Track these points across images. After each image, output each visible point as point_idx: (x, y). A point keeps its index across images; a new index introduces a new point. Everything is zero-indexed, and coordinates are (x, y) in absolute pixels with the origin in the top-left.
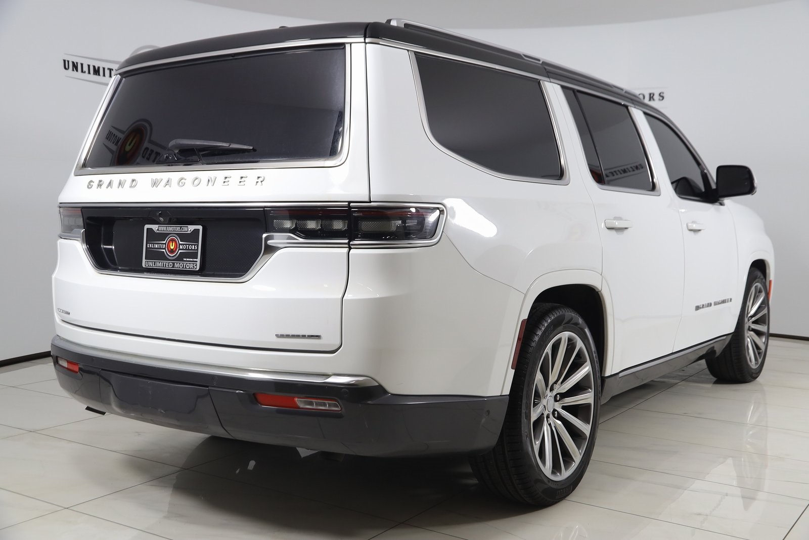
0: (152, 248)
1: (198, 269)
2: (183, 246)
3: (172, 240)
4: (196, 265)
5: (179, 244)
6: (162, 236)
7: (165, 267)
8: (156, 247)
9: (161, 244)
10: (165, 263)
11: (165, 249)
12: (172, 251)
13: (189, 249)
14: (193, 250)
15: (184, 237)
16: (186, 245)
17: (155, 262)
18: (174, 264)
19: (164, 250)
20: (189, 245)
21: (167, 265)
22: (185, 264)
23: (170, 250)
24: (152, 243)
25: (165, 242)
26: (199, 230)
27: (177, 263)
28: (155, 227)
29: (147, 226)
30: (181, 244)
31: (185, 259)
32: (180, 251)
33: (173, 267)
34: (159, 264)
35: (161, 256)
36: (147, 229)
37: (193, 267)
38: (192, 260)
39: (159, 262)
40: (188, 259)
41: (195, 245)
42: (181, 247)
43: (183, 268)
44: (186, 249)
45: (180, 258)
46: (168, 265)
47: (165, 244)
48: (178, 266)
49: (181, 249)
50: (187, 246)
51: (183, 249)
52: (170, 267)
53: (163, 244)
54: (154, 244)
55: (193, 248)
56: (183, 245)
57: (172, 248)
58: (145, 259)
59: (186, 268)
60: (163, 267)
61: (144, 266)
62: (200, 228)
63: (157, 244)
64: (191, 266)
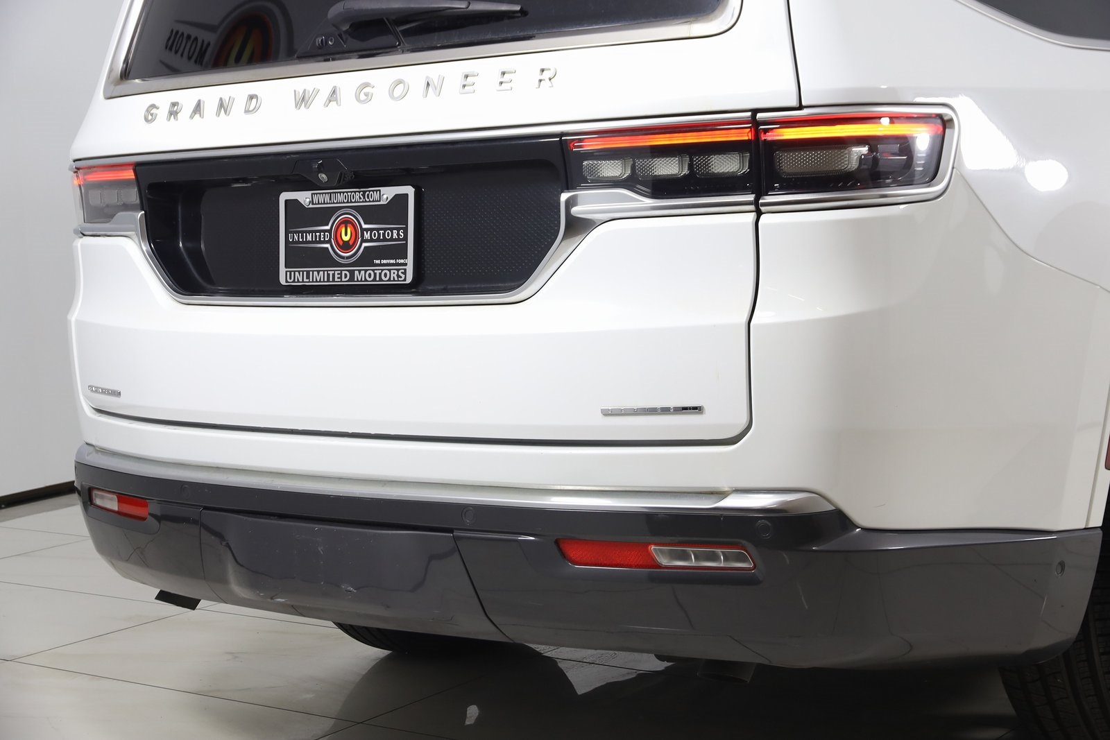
0: (299, 242)
1: (409, 280)
2: (372, 234)
3: (346, 223)
4: (405, 273)
5: (363, 230)
6: (323, 215)
7: (333, 280)
8: (309, 238)
9: (320, 231)
10: (331, 273)
11: (329, 242)
12: (346, 246)
13: (384, 240)
14: (395, 240)
15: (370, 213)
16: (378, 230)
17: (308, 272)
18: (352, 273)
19: (327, 245)
20: (385, 230)
21: (336, 276)
22: (378, 272)
23: (341, 243)
24: (299, 232)
25: (328, 228)
26: (407, 195)
27: (360, 271)
28: (304, 197)
30: (367, 230)
31: (377, 262)
32: (365, 245)
33: (352, 279)
34: (319, 276)
35: (322, 259)
36: (286, 201)
37: (399, 276)
38: (392, 261)
39: (319, 272)
40: (384, 261)
41: (398, 229)
42: (367, 236)
43: (373, 280)
44: (378, 240)
45: (367, 259)
46: (339, 276)
47: (330, 231)
48: (363, 276)
49: (367, 241)
50: (381, 232)
51: (371, 240)
52: (345, 281)
53: (325, 231)
54: (302, 232)
55: (395, 236)
56: (371, 230)
57: (346, 238)
58: (286, 267)
59: (381, 280)
60: (328, 281)
61: (283, 282)
62: (409, 191)
63: (309, 232)
64: (394, 275)
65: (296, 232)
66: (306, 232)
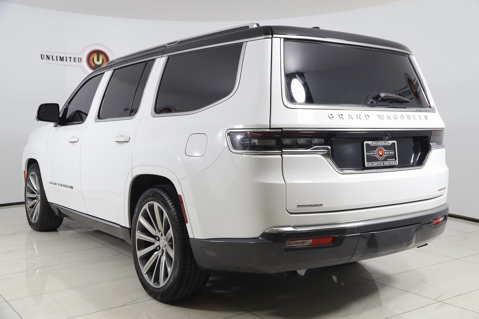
0: (369, 155)
1: (397, 164)
2: (387, 153)
3: (380, 150)
4: (396, 162)
5: (384, 152)
6: (375, 148)
7: (379, 165)
8: (372, 154)
9: (374, 152)
10: (378, 163)
11: (377, 155)
12: (381, 156)
13: (390, 154)
15: (386, 147)
16: (388, 152)
17: (373, 163)
18: (384, 163)
19: (376, 156)
20: (390, 151)
21: (380, 164)
22: (390, 162)
23: (379, 155)
25: (376, 151)
26: (395, 143)
27: (385, 162)
28: (370, 142)
29: (365, 142)
30: (386, 152)
31: (388, 160)
32: (385, 155)
33: (384, 164)
34: (375, 164)
35: (375, 160)
36: (366, 144)
37: (395, 163)
38: (392, 160)
39: (375, 163)
40: (390, 160)
41: (393, 151)
42: (386, 153)
43: (389, 164)
44: (388, 154)
45: (386, 159)
46: (381, 164)
47: (377, 152)
48: (386, 163)
49: (386, 154)
51: (387, 154)
52: (382, 165)
54: (370, 152)
55: (392, 153)
56: (387, 152)
57: (381, 154)
58: (367, 162)
59: (391, 164)
60: (378, 165)
61: (366, 166)
62: (395, 142)
63: (372, 152)
64: (394, 163)
65: (368, 152)
66: (371, 152)
